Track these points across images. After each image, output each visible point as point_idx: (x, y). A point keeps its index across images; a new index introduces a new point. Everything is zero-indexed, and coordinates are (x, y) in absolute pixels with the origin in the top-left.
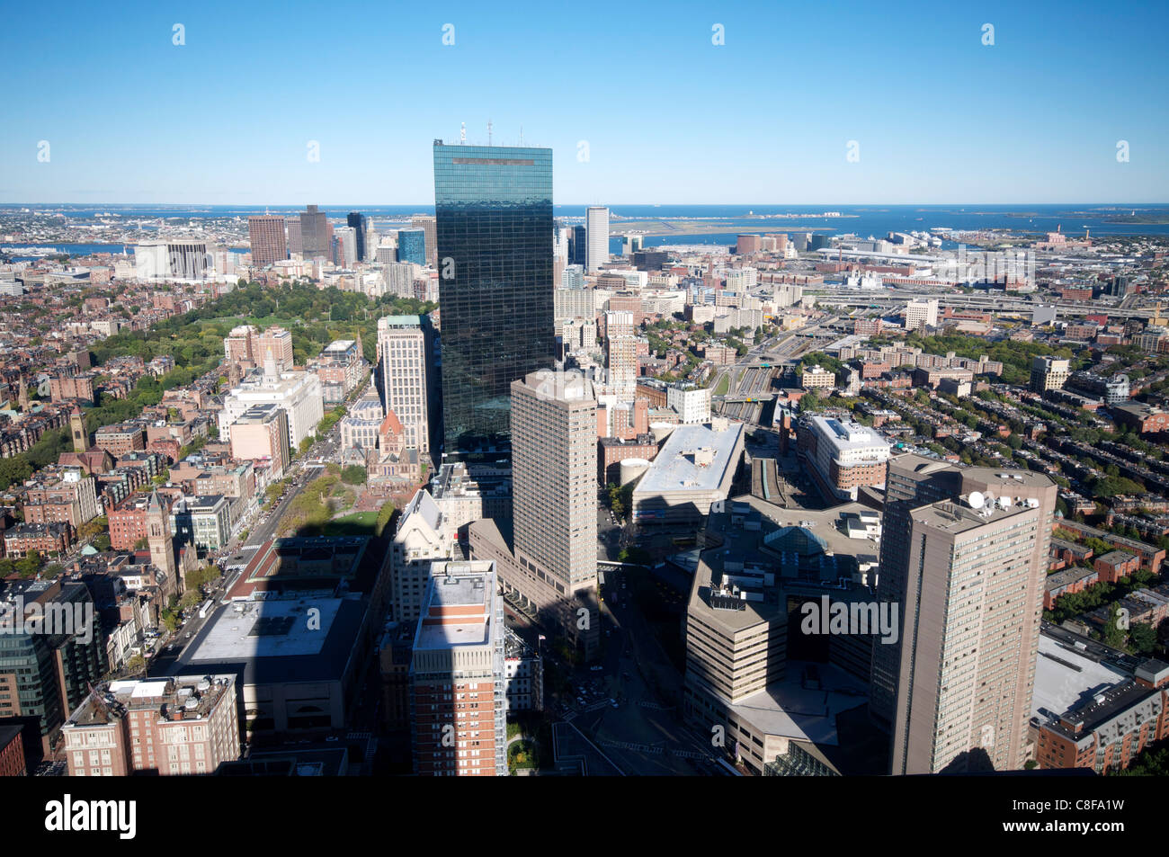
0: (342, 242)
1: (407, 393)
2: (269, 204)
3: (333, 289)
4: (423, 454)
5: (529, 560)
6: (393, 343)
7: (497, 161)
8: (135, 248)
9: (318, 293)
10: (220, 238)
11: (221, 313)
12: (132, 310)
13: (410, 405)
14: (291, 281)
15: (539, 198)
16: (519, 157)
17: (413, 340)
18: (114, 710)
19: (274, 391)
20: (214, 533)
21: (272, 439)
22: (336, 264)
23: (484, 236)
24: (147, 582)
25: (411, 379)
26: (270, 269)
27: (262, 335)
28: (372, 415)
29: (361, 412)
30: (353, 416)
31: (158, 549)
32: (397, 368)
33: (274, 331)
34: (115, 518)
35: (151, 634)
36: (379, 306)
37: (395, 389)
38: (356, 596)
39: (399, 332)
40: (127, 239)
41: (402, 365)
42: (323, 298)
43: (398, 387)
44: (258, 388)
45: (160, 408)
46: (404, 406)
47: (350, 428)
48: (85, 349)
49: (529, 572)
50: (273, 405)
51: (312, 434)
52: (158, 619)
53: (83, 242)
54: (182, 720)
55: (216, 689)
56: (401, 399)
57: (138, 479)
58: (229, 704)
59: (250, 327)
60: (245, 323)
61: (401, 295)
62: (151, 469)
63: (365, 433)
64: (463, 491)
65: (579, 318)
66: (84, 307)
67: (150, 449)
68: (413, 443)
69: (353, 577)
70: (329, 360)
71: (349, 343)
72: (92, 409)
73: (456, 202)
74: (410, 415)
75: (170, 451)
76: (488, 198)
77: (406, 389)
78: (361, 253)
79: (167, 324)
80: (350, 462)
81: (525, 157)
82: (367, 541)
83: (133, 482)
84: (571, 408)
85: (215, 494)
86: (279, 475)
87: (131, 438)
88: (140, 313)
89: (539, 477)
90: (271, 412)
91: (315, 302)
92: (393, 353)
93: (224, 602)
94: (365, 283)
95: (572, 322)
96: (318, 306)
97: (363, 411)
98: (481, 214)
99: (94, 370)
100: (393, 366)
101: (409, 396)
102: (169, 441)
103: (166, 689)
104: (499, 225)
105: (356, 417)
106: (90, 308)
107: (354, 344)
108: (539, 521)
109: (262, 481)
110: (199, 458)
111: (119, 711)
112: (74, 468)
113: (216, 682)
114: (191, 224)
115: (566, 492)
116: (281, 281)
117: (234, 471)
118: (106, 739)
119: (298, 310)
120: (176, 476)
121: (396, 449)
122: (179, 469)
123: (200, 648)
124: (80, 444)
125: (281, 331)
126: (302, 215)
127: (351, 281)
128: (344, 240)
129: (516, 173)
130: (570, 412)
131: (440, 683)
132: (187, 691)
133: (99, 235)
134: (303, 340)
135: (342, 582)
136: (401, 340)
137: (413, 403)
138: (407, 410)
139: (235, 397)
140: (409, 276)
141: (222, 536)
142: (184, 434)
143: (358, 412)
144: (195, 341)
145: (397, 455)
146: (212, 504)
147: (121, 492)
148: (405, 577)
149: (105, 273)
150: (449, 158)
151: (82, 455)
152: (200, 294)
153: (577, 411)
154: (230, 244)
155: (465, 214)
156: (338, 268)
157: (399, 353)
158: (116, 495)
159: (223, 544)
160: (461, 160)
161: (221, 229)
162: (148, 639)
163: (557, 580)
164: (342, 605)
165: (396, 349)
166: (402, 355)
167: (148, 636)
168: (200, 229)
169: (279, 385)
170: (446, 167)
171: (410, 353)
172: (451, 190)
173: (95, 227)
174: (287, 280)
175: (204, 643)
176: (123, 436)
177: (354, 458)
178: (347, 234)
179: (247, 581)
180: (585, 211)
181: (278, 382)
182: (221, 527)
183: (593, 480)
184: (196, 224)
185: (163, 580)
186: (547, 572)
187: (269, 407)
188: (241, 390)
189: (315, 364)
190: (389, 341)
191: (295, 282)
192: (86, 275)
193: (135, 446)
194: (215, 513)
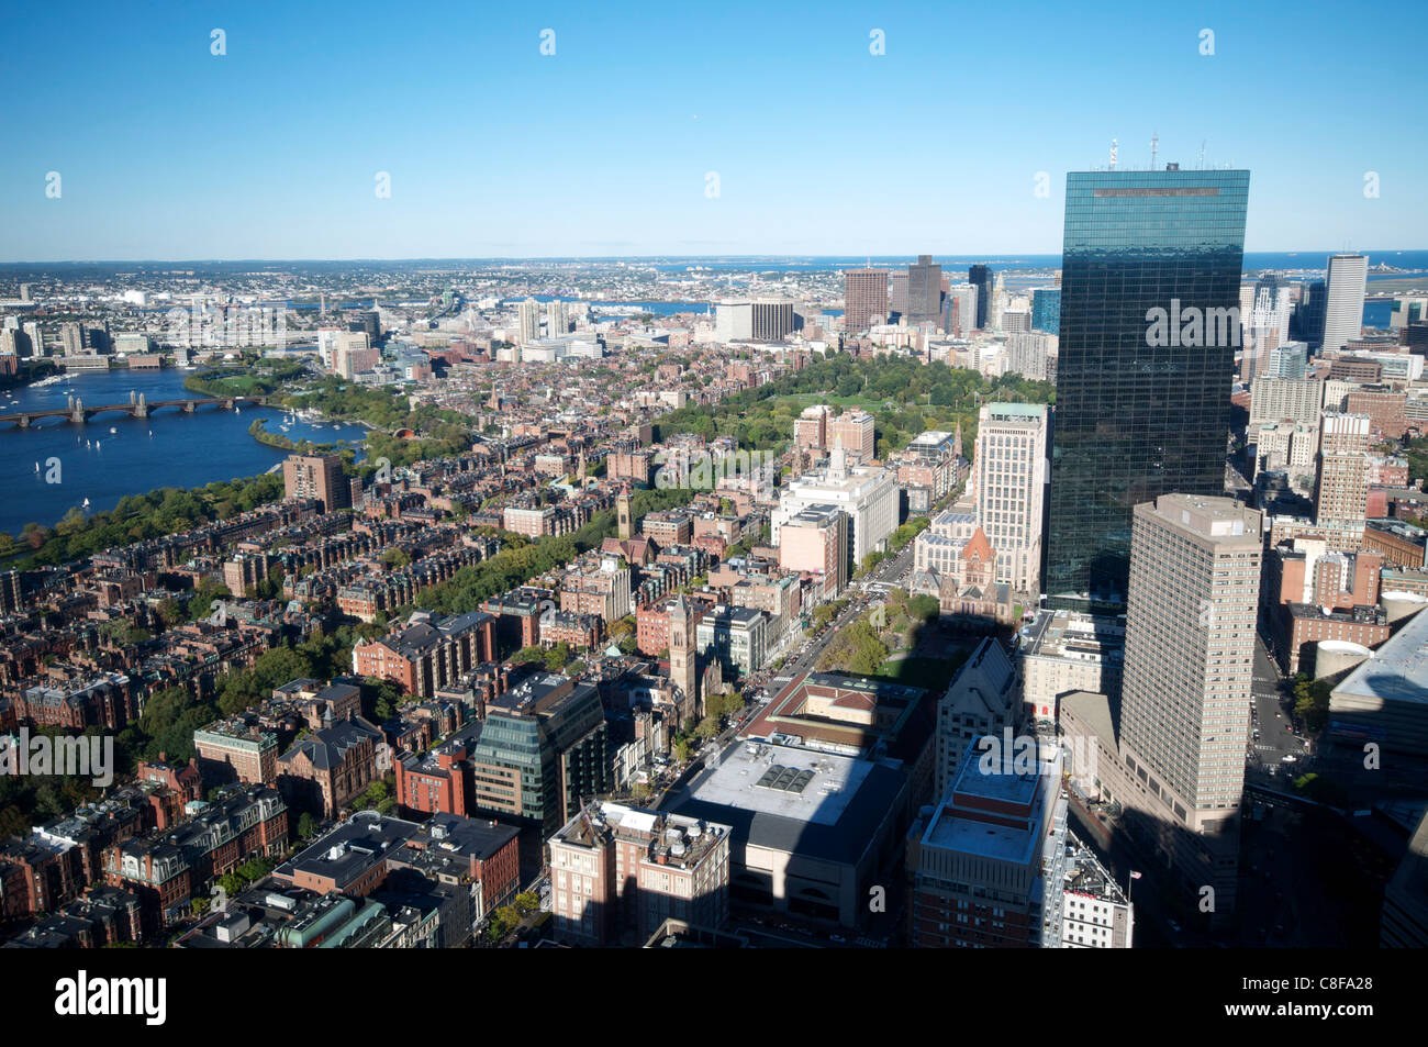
0: (957, 304)
1: (1005, 508)
2: (871, 255)
3: (939, 365)
4: (1020, 592)
5: (1139, 762)
6: (993, 439)
7: (1159, 190)
8: (718, 307)
9: (918, 369)
10: (816, 296)
11: (800, 389)
12: (704, 380)
13: (1009, 525)
14: (888, 353)
15: (1222, 243)
16: (1194, 184)
17: (1020, 437)
18: (600, 834)
19: (838, 489)
20: (745, 654)
21: (827, 550)
22: (947, 332)
23: (1130, 297)
24: (663, 698)
25: (1014, 490)
26: (865, 337)
27: (839, 418)
28: (959, 533)
29: (944, 527)
30: (933, 531)
31: (678, 662)
32: (995, 473)
33: (854, 414)
34: (645, 619)
35: (661, 760)
36: (996, 389)
37: (990, 501)
38: (894, 764)
39: (1002, 425)
40: (714, 296)
41: (1003, 469)
42: (925, 375)
43: (994, 498)
44: (822, 484)
45: (712, 497)
46: (1001, 524)
47: (927, 546)
48: (649, 423)
49: (1138, 779)
50: (835, 506)
51: (880, 548)
52: (670, 745)
53: (670, 300)
54: (665, 864)
55: (707, 839)
56: (997, 515)
57: (676, 578)
58: (720, 861)
59: (826, 407)
60: (825, 403)
61: (1026, 377)
62: (692, 568)
63: (945, 556)
64: (1062, 650)
65: (1288, 421)
66: (657, 374)
67: (694, 544)
68: (1008, 575)
69: (893, 739)
70: (915, 455)
71: (943, 435)
72: (644, 492)
73: (1094, 249)
74: (1008, 537)
75: (715, 549)
76: (1142, 244)
77: (1006, 502)
78: (982, 319)
79: (738, 398)
80: (921, 590)
81: (1204, 184)
82: (919, 696)
83: (671, 581)
84: (1218, 551)
85: (753, 607)
86: (831, 594)
87: (676, 529)
88: (711, 384)
89: (1162, 645)
90: (831, 515)
91: (914, 380)
92: (992, 452)
93: (739, 739)
94: (981, 358)
95: (1276, 427)
96: (917, 385)
97: (948, 527)
98: (1128, 266)
99: (654, 447)
100: (991, 470)
101: (1009, 512)
102: (715, 538)
103: (655, 825)
104: (1155, 281)
105: (937, 532)
106: (662, 376)
107: (949, 438)
108: (1158, 709)
109: (809, 599)
110: (742, 562)
111: (607, 838)
112: (614, 556)
113: (709, 831)
114: (786, 279)
115: (1200, 672)
116: (875, 352)
117: (777, 582)
118: (589, 866)
119: (890, 389)
120: (715, 579)
121: (981, 581)
122: (719, 572)
123: (703, 787)
124: (624, 529)
125: (861, 415)
126: (911, 268)
127: (962, 355)
128: (960, 301)
129: (1189, 208)
130: (1217, 556)
131: (954, 896)
132: (677, 833)
133: (687, 293)
134: (889, 428)
135: (879, 741)
136: (1004, 436)
137: (1013, 522)
138: (1005, 530)
139: (793, 492)
140: (1041, 350)
141: (753, 660)
142: (733, 531)
143: (941, 527)
144: (766, 421)
145: (982, 589)
146: (746, 619)
147: (657, 590)
148: (953, 750)
149: (684, 337)
150: (1086, 191)
151: (626, 542)
152: (780, 364)
153: (1228, 556)
154: (826, 304)
155: (1104, 266)
156: (950, 337)
157: (1000, 453)
158: (652, 594)
159: (753, 669)
160: (1105, 191)
161: (819, 285)
162: (657, 765)
163: (1176, 798)
164: (873, 769)
165: (996, 447)
166: (1004, 457)
167: (657, 762)
168: (795, 286)
169: (845, 482)
170: (1083, 201)
171: (1015, 455)
172: (1085, 234)
173: (685, 284)
174: (884, 351)
175: (707, 783)
176: (668, 526)
177: (926, 586)
178: (965, 292)
179: (768, 719)
180: (1327, 261)
181: (846, 478)
182: (753, 648)
183: (1247, 661)
184: (791, 280)
185: (680, 700)
186: (1163, 785)
187: (829, 508)
188: (800, 484)
189: (899, 460)
190: (988, 436)
191: (893, 354)
192: (665, 339)
193: (681, 539)
194: (748, 630)
